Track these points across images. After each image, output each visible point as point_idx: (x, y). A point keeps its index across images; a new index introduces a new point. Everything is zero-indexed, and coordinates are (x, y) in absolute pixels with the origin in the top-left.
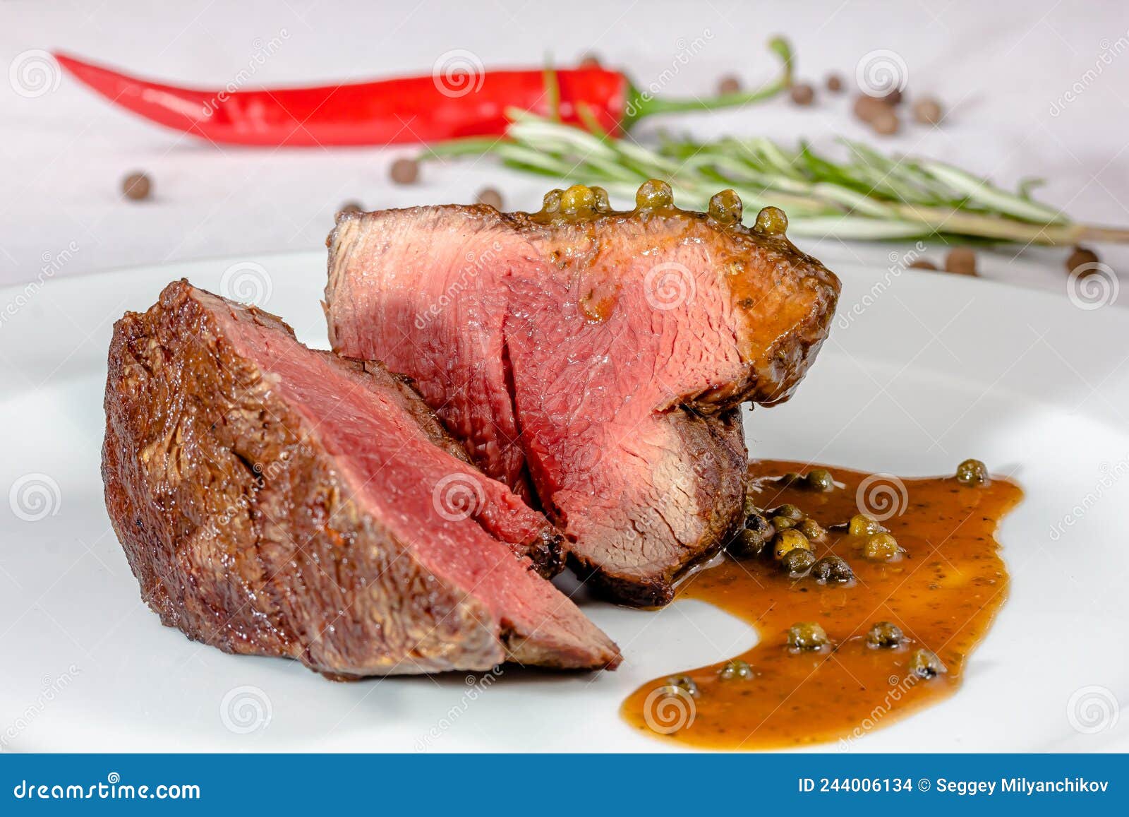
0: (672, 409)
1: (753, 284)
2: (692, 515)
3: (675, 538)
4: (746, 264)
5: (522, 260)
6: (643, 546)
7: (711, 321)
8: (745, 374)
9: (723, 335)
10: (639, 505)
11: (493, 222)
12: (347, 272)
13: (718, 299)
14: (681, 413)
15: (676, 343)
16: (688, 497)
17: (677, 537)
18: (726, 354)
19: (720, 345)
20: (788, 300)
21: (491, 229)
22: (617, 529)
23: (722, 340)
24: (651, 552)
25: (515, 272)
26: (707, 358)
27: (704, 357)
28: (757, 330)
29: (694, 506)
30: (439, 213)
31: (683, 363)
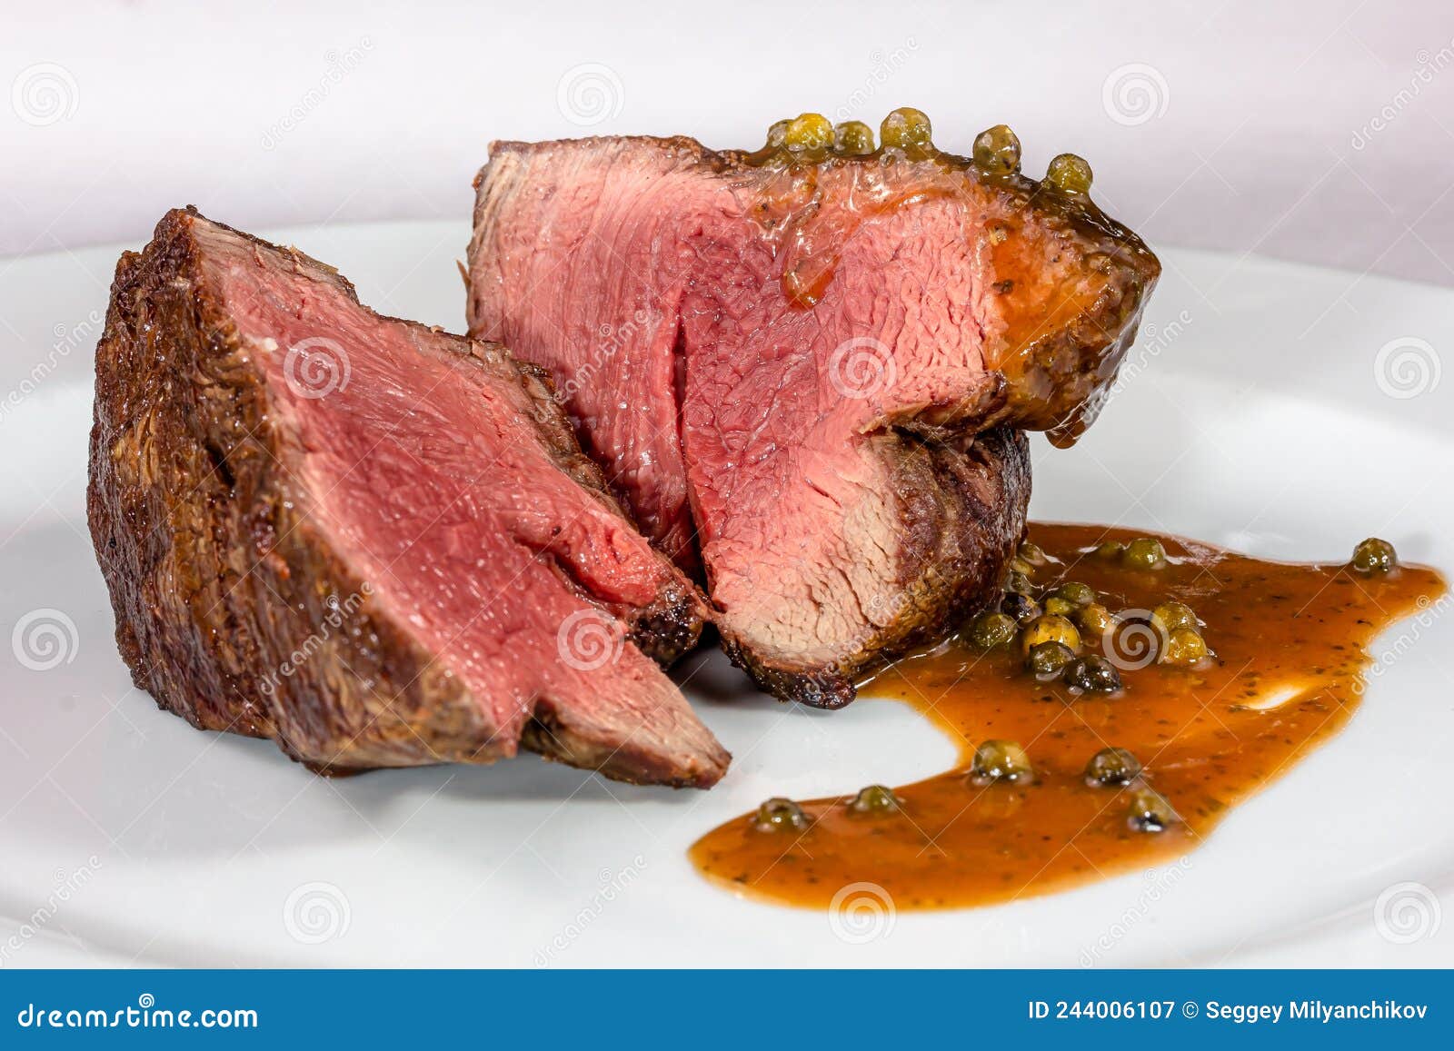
0: (880, 430)
1: (1018, 259)
2: (888, 583)
3: (861, 613)
4: (1011, 230)
5: (719, 214)
6: (817, 622)
7: (952, 310)
8: (987, 386)
9: (965, 330)
10: (820, 565)
11: (690, 160)
12: (497, 225)
13: (967, 278)
14: (893, 437)
15: (899, 339)
16: (887, 557)
17: (864, 611)
18: (964, 356)
19: (959, 344)
20: (1066, 285)
21: (684, 171)
22: (786, 598)
23: (963, 337)
24: (827, 633)
25: (708, 231)
26: (939, 363)
27: (934, 361)
28: (1016, 325)
29: (893, 570)
30: (621, 145)
31: (905, 367)
